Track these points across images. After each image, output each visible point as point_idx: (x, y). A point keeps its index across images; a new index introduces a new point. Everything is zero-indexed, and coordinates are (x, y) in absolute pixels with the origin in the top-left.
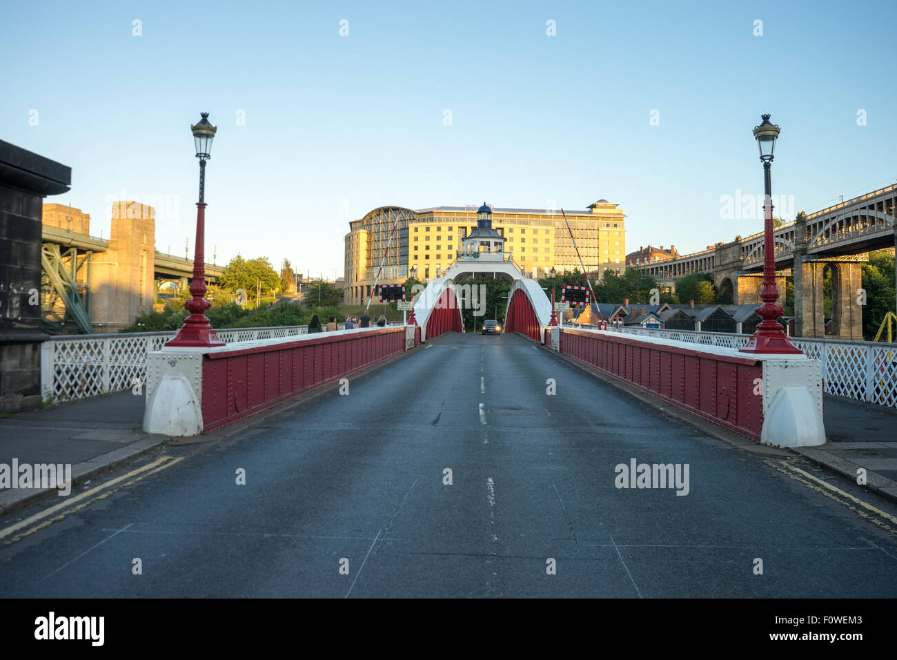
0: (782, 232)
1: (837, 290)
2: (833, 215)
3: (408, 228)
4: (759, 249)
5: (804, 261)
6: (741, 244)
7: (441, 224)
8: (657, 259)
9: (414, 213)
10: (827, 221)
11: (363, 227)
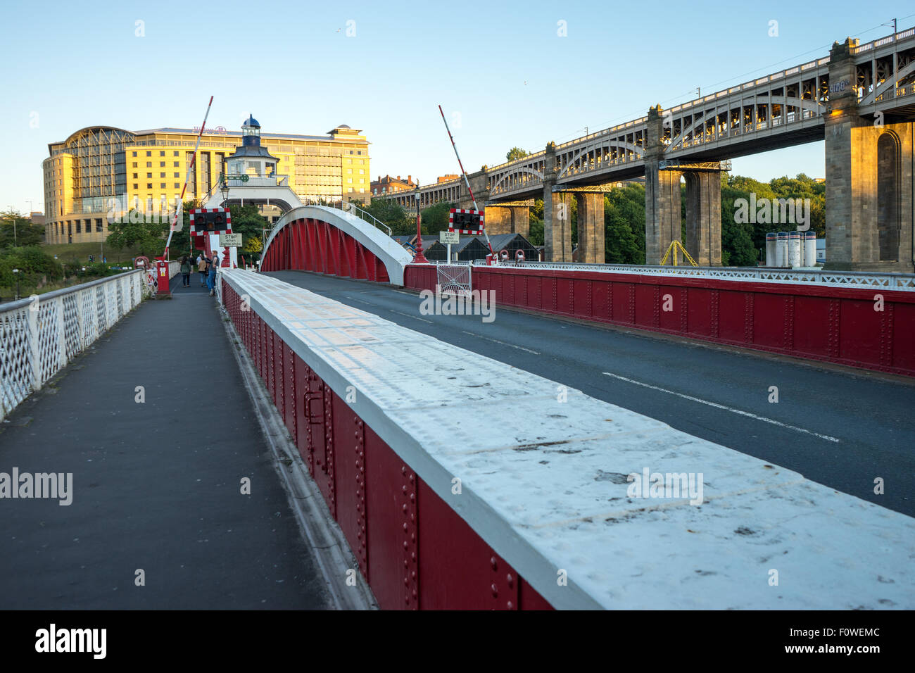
0: (530, 162)
1: (582, 219)
2: (583, 146)
3: (124, 153)
4: (507, 179)
5: (555, 190)
6: (487, 174)
7: (165, 147)
8: (396, 189)
9: (131, 134)
10: (577, 152)
11: (66, 150)
